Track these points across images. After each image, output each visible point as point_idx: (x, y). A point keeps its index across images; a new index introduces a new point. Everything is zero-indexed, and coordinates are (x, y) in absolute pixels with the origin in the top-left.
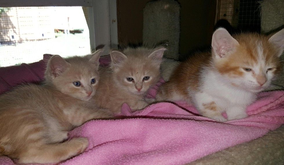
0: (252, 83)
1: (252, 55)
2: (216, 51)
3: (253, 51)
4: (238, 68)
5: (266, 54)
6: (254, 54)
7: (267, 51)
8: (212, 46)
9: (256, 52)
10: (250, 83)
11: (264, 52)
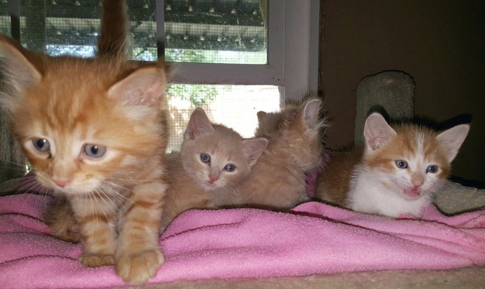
0: (405, 181)
1: (410, 147)
2: (369, 141)
3: (412, 142)
4: (390, 160)
5: (427, 148)
6: (412, 145)
7: (429, 145)
8: (364, 135)
9: (415, 144)
10: (403, 179)
11: (425, 145)
